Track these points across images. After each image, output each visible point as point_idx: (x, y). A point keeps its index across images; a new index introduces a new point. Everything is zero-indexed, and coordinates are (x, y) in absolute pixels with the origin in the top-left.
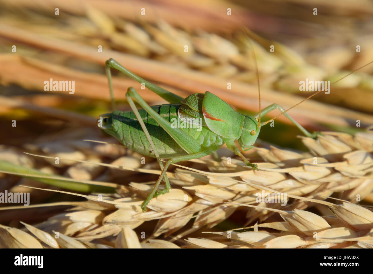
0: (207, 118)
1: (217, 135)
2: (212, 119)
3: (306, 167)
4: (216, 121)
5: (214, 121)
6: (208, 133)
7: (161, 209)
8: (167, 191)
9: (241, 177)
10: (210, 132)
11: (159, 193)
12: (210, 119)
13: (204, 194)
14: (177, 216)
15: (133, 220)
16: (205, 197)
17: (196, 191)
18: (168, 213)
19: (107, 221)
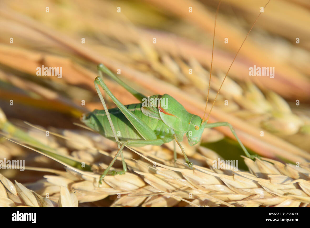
0: (161, 112)
1: (170, 128)
2: (165, 113)
3: (236, 176)
4: (168, 115)
5: (167, 115)
6: (163, 126)
7: (117, 186)
8: (124, 173)
9: (182, 173)
10: (164, 125)
11: (117, 173)
12: (163, 113)
13: (151, 181)
14: (129, 195)
15: (94, 191)
16: (152, 184)
17: (145, 177)
18: (123, 191)
19: (74, 188)
